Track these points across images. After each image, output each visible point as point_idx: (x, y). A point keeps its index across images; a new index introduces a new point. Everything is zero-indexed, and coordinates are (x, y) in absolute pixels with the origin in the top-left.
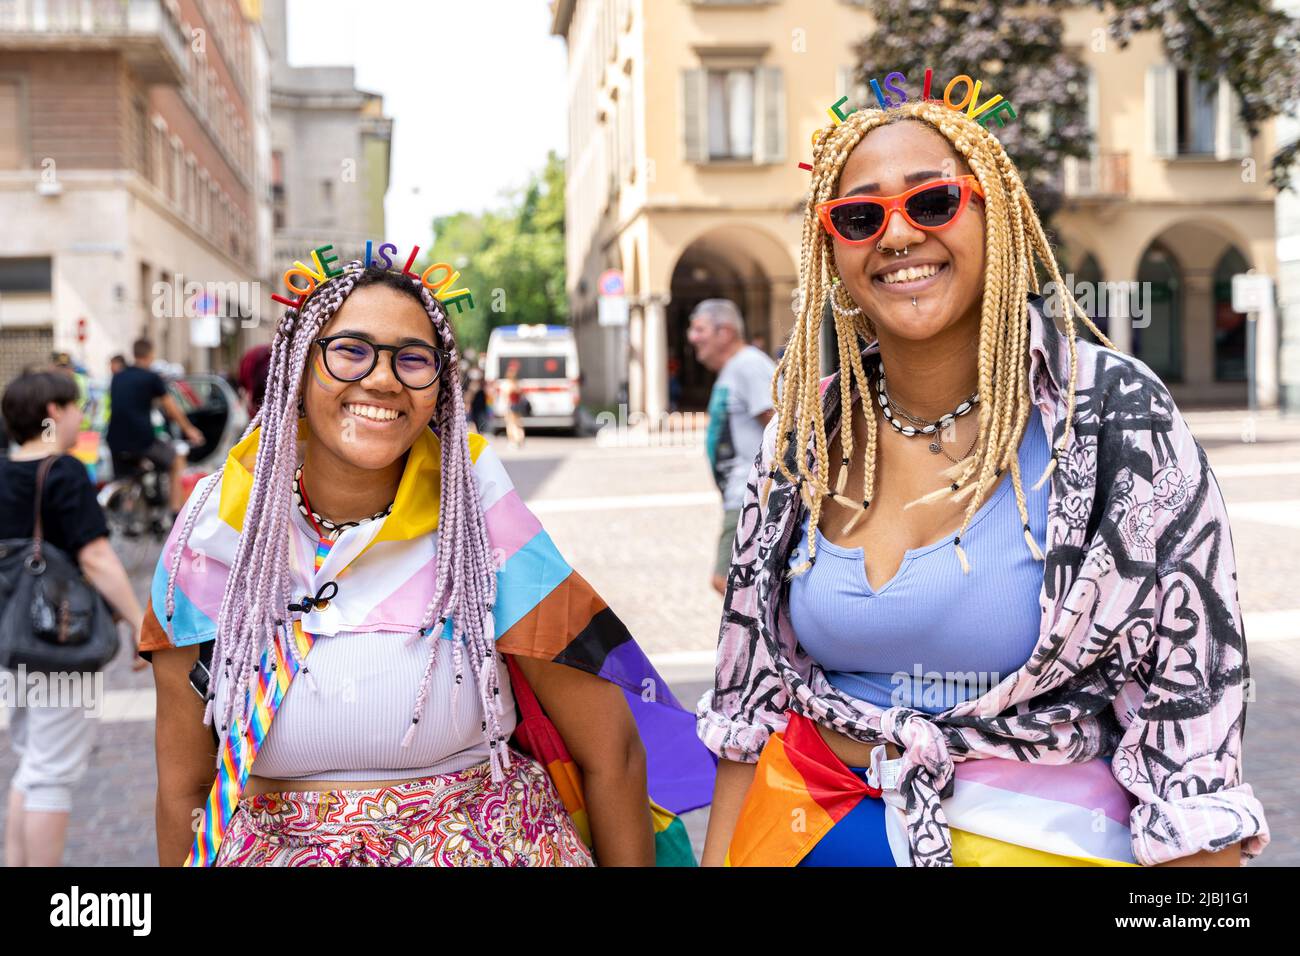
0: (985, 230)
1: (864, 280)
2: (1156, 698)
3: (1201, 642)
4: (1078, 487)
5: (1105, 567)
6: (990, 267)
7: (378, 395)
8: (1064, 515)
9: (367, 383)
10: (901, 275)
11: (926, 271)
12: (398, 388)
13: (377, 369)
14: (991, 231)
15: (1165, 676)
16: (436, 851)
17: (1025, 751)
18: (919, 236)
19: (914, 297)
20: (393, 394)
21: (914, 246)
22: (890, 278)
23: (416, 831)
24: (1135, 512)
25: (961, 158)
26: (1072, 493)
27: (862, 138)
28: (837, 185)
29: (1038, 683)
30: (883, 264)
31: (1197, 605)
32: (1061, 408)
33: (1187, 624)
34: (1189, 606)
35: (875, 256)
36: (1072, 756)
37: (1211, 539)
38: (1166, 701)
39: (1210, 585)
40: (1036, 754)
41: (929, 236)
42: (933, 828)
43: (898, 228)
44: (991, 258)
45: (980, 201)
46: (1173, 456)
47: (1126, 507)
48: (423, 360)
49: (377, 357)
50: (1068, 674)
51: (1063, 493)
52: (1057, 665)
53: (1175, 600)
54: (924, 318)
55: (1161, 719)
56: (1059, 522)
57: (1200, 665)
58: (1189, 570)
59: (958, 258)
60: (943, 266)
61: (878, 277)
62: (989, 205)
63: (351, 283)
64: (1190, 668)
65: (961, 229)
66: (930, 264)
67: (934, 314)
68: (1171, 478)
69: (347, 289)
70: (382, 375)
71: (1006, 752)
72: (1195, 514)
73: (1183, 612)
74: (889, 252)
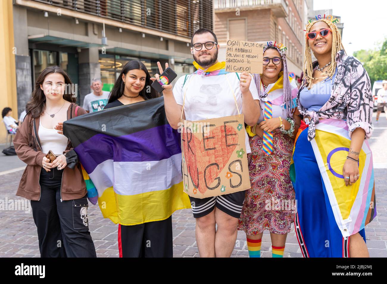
0: (332, 37)
1: (313, 45)
2: (350, 109)
3: (358, 100)
4: (340, 74)
5: (342, 86)
6: (333, 42)
7: (271, 67)
8: (337, 78)
9: (268, 65)
10: (319, 44)
11: (323, 43)
12: (274, 65)
13: (270, 63)
14: (333, 37)
15: (351, 105)
16: (279, 138)
17: (330, 116)
18: (322, 38)
19: (321, 47)
20: (273, 66)
21: (321, 39)
22: (317, 44)
23: (276, 135)
24: (348, 78)
25: (329, 27)
26: (339, 75)
27: (314, 24)
28: (309, 31)
29: (331, 105)
30: (316, 42)
31: (358, 94)
32: (340, 63)
33: (357, 97)
34: (357, 94)
35: (315, 41)
36: (337, 118)
37: (363, 84)
38: (352, 110)
39: (361, 91)
40: (331, 117)
41: (323, 38)
42: (312, 127)
43: (318, 36)
44: (333, 41)
45: (331, 33)
46: (357, 71)
47: (346, 77)
48: (278, 60)
49: (270, 61)
50: (337, 103)
51: (338, 75)
52: (335, 102)
53: (354, 93)
54: (322, 50)
55: (351, 113)
56: (336, 79)
57: (358, 104)
58: (358, 89)
59: (328, 41)
60: (326, 43)
61: (315, 45)
62: (333, 33)
63: (265, 49)
64: (356, 104)
65: (328, 37)
66: (323, 42)
67: (323, 50)
68: (356, 74)
69: (265, 50)
70: (271, 63)
71: (327, 116)
72: (360, 80)
73: (356, 95)
74: (317, 40)
